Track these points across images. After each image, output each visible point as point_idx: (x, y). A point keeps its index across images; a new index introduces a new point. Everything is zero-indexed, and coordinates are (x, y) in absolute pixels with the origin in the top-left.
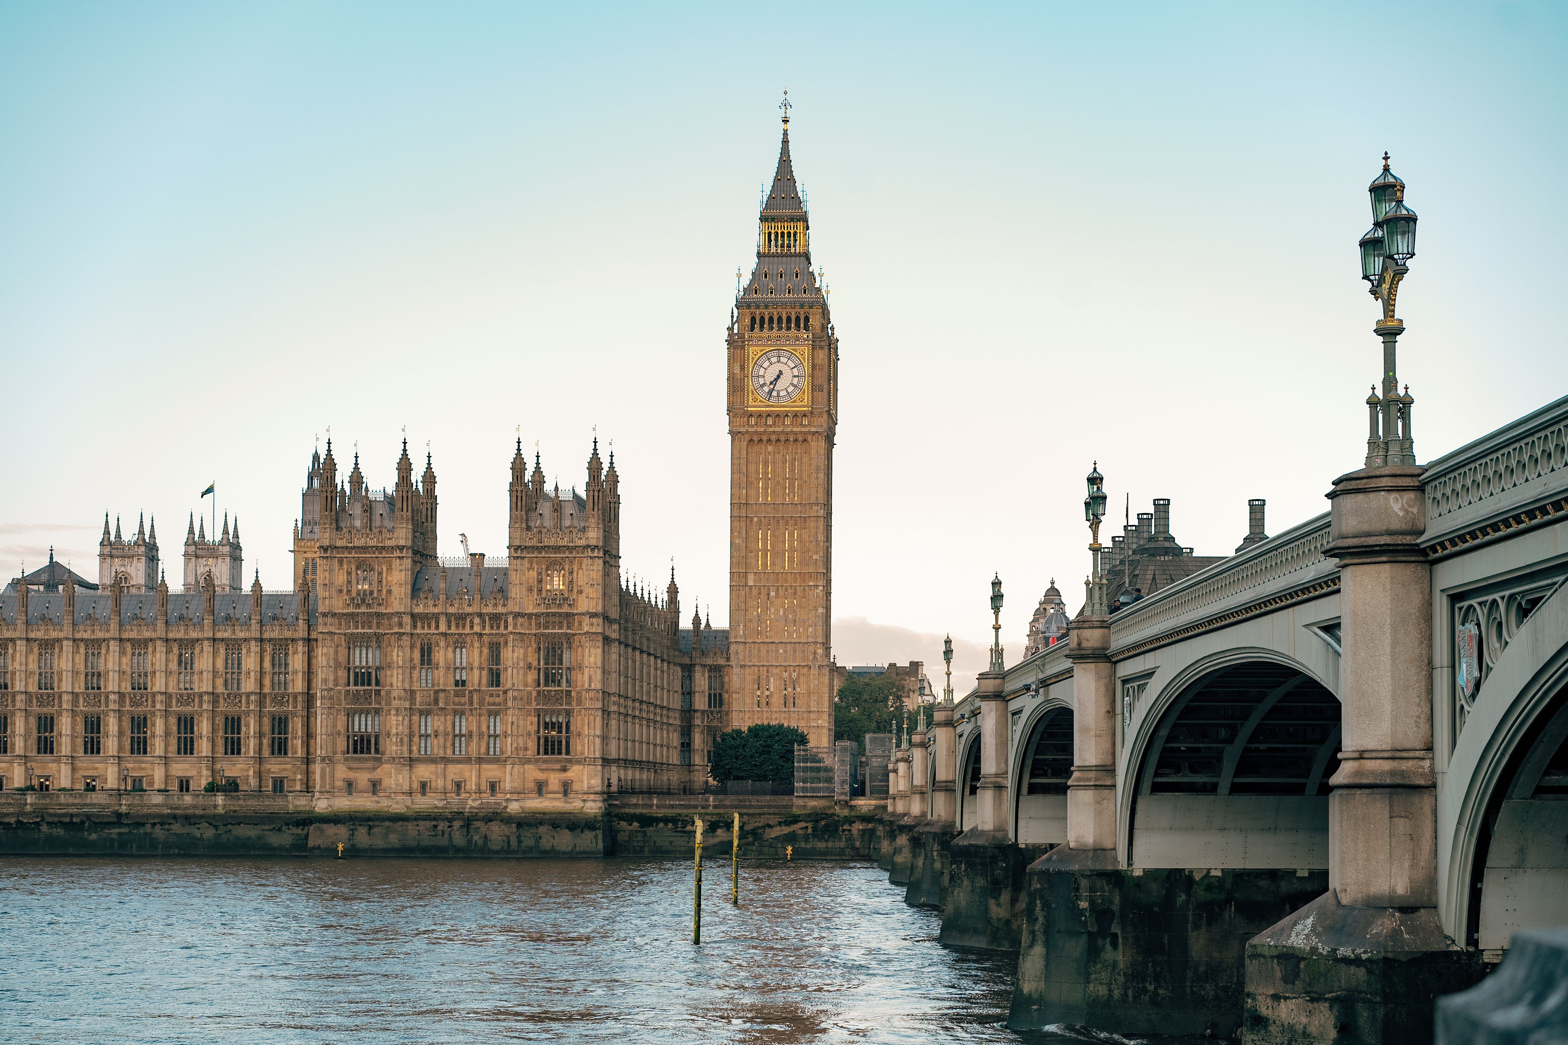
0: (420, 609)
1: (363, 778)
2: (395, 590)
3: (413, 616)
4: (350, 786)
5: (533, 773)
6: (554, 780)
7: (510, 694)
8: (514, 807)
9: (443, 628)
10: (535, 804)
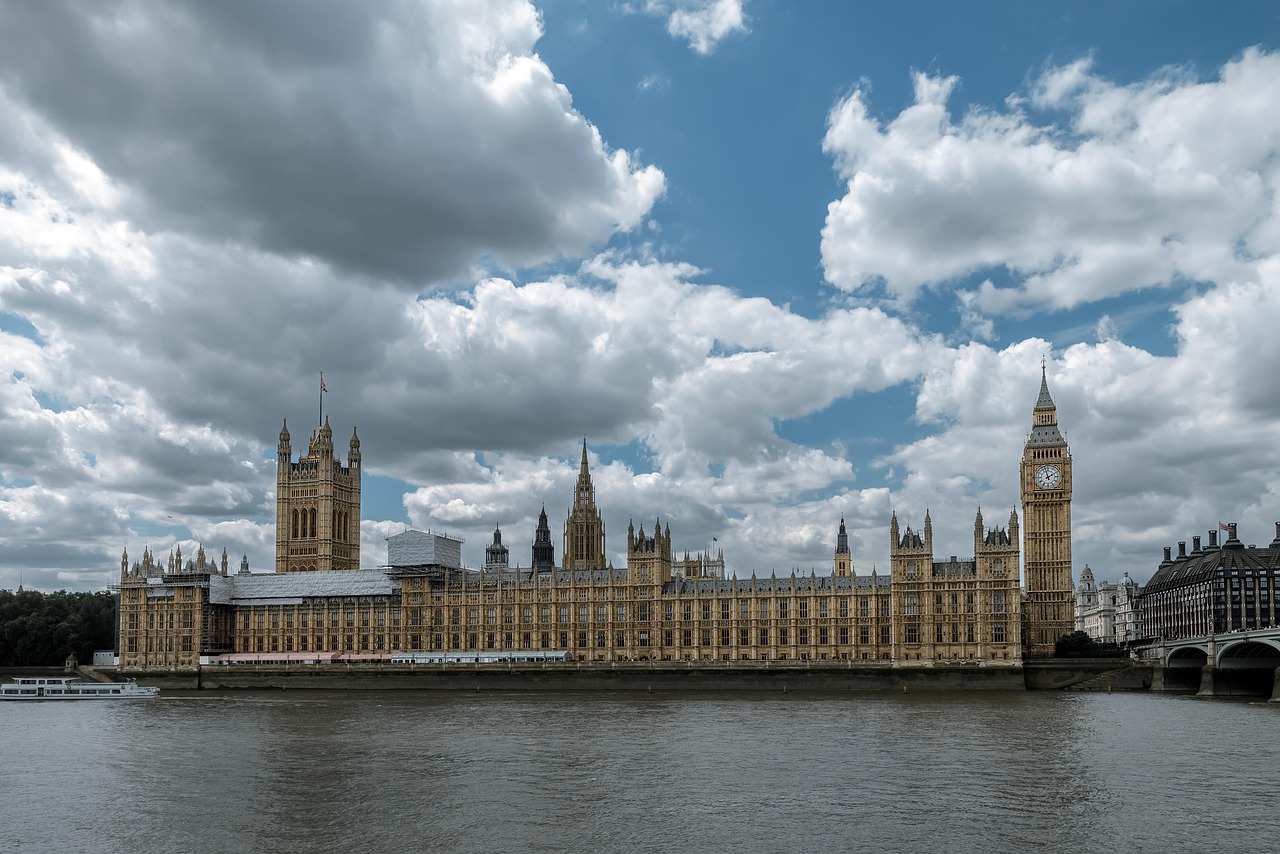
0: (936, 581)
1: (913, 653)
2: (926, 573)
3: (934, 584)
4: (907, 657)
5: (990, 650)
6: (1000, 653)
7: (979, 616)
8: (982, 665)
9: (946, 588)
10: (992, 663)
